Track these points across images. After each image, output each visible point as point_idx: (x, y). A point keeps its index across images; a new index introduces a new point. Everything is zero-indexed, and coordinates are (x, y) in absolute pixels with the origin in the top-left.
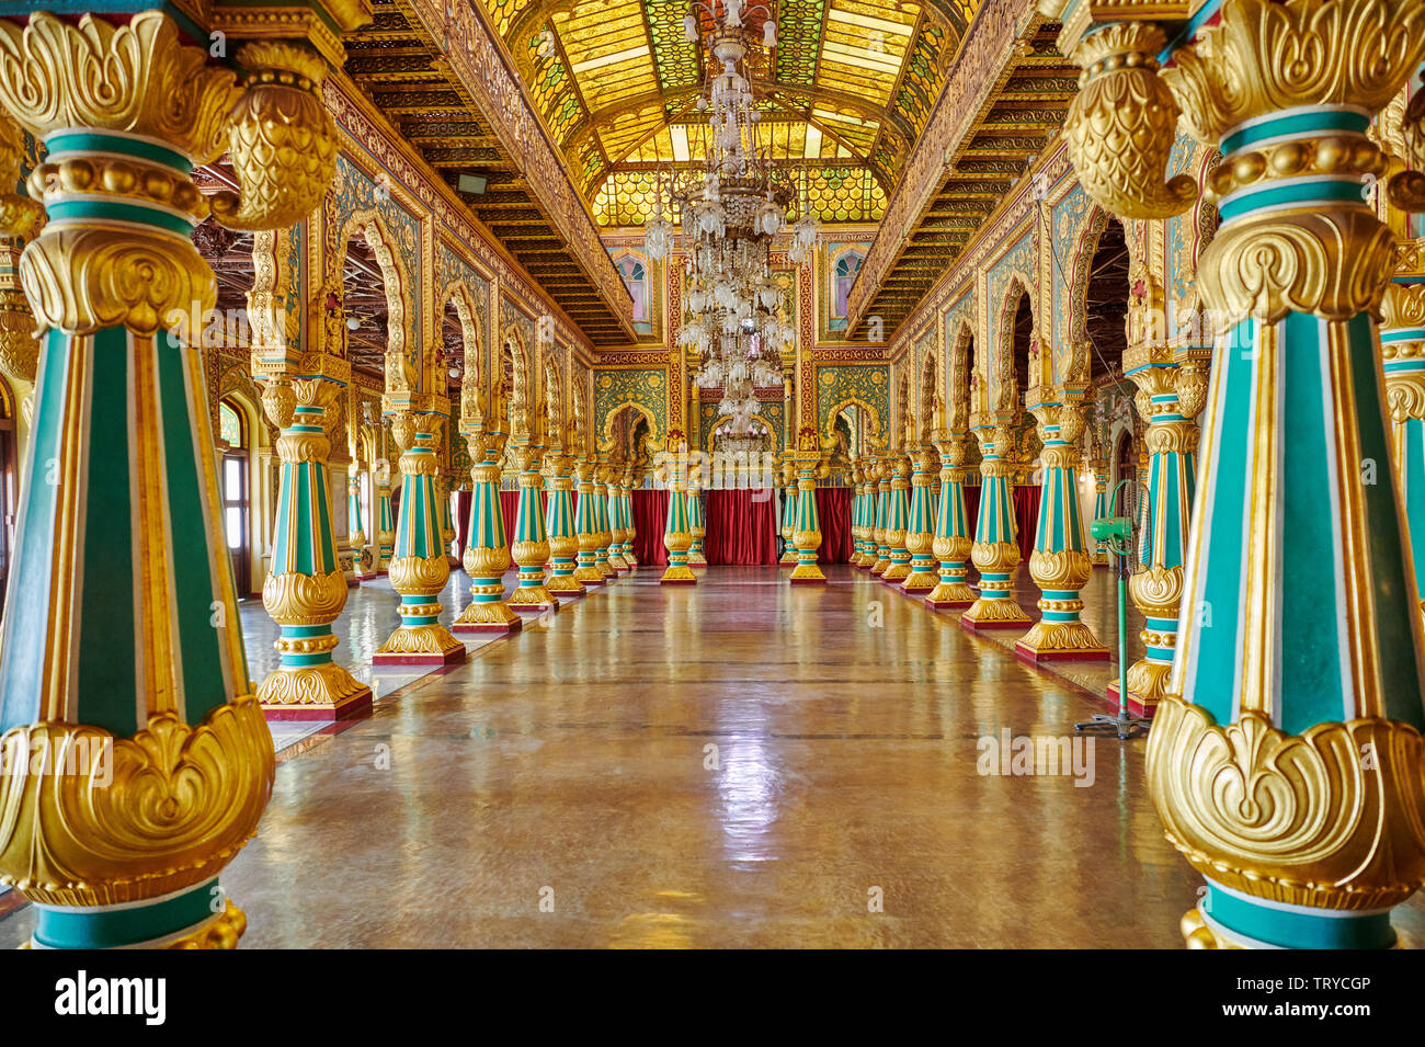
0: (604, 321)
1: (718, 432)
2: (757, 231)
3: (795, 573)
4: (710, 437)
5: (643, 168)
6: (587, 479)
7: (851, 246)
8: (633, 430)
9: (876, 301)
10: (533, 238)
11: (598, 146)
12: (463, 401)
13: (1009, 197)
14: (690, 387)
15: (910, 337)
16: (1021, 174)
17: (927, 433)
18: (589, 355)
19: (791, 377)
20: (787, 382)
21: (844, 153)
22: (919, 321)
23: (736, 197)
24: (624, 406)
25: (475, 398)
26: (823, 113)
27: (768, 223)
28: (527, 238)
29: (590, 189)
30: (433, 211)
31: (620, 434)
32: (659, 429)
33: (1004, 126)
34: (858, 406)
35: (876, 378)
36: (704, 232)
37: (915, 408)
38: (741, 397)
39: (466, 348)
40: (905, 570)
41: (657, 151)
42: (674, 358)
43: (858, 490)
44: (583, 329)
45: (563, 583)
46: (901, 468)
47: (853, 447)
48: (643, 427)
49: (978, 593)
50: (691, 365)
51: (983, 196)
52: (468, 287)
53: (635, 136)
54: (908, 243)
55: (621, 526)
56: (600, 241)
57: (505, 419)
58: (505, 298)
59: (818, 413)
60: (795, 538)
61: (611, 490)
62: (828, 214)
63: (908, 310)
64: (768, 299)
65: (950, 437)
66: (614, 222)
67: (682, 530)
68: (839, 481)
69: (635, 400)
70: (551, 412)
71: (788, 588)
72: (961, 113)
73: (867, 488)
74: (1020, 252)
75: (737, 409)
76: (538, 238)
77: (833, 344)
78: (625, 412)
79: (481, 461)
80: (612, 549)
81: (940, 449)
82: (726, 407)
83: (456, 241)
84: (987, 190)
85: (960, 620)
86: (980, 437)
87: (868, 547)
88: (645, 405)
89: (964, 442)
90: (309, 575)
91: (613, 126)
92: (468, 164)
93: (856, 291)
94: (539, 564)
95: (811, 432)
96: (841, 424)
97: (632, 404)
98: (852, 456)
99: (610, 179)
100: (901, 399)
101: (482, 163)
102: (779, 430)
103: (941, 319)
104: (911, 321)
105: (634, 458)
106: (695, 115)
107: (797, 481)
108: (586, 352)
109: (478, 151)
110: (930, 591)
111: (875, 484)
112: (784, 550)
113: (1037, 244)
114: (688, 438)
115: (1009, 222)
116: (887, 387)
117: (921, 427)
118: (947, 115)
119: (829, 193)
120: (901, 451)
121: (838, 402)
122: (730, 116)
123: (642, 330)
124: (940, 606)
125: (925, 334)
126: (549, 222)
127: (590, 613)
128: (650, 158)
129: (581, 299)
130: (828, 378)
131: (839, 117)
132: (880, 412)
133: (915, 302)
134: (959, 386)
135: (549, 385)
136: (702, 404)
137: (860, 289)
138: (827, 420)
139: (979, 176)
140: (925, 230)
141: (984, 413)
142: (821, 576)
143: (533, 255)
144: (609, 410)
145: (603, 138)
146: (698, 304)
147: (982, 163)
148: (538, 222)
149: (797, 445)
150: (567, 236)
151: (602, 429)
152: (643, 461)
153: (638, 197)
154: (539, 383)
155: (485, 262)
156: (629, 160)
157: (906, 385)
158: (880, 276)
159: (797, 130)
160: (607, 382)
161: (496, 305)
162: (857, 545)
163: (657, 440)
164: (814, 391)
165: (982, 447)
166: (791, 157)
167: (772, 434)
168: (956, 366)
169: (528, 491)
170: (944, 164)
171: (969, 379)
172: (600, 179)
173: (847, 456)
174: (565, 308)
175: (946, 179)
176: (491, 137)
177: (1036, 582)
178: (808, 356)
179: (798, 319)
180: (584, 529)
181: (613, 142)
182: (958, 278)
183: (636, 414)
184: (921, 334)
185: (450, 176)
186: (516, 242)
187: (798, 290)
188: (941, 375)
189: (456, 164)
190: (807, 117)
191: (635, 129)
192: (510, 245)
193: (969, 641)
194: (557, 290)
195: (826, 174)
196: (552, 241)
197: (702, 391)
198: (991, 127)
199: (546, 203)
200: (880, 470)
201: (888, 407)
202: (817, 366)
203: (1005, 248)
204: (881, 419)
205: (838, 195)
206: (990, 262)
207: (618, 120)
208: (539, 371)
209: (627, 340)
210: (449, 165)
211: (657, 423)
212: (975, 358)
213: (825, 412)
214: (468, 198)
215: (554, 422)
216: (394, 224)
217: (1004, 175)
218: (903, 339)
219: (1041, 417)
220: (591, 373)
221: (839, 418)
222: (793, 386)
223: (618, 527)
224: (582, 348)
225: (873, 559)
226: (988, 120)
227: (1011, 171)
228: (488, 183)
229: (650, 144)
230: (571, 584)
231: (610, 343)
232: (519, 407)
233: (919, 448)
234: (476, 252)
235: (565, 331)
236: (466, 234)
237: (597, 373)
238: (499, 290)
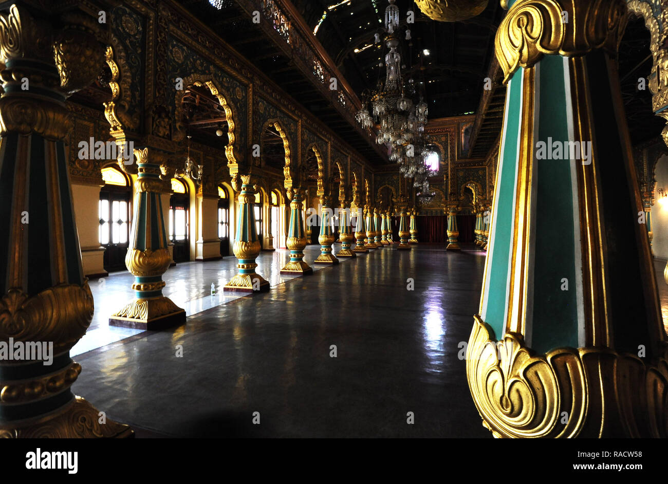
3: (448, 247)
18: (372, 169)
19: (447, 174)
20: (445, 175)
24: (384, 186)
30: (301, 118)
32: (397, 194)
34: (474, 184)
35: (481, 172)
52: (318, 145)
59: (457, 187)
61: (383, 217)
69: (389, 184)
88: (391, 186)
90: (246, 242)
97: (388, 186)
98: (474, 203)
100: (490, 180)
105: (391, 205)
108: (370, 168)
116: (485, 176)
121: (465, 182)
122: (392, 68)
130: (461, 173)
132: (483, 185)
138: (460, 189)
142: (458, 248)
151: (377, 194)
160: (378, 178)
162: (477, 236)
163: (396, 199)
164: (455, 179)
178: (453, 165)
202: (457, 169)
213: (460, 186)
216: (286, 123)
220: (373, 175)
221: (466, 188)
222: (447, 177)
224: (368, 166)
234: (321, 133)
235: (361, 160)
236: (316, 126)
237: (375, 175)
238: (331, 146)
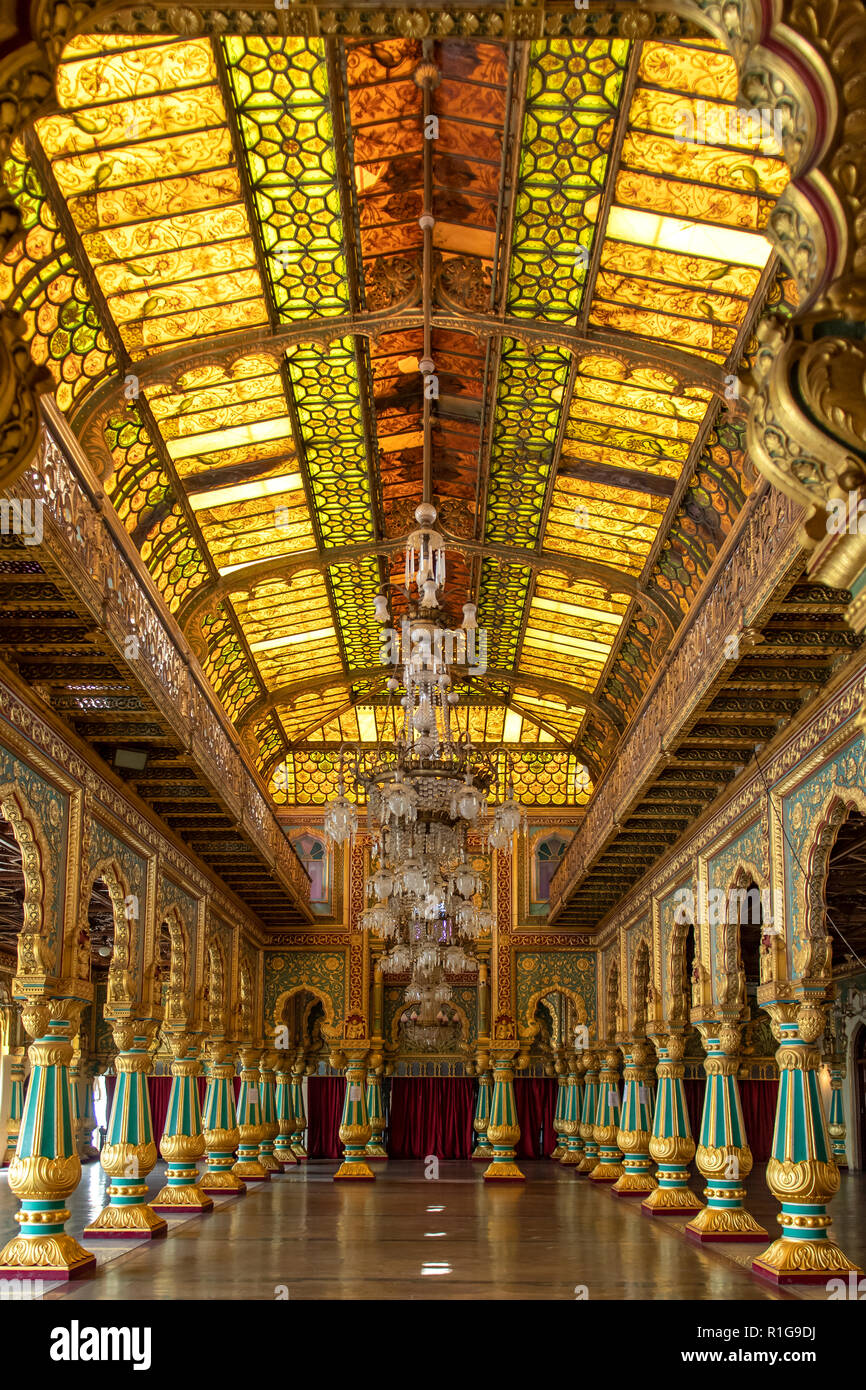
0: (278, 902)
1: (404, 1018)
2: (453, 815)
3: (490, 1171)
4: (394, 1022)
5: (325, 747)
6: (252, 1066)
7: (553, 830)
8: (308, 1013)
9: (582, 887)
10: (199, 815)
11: (277, 724)
12: (111, 984)
13: (734, 784)
14: (372, 970)
15: (620, 924)
16: (746, 762)
17: (641, 1024)
18: (260, 936)
19: (487, 962)
20: (482, 967)
21: (546, 737)
22: (630, 908)
23: (431, 780)
24: (295, 990)
25: (124, 982)
26: (524, 697)
27: (466, 805)
28: (193, 815)
29: (266, 767)
30: (84, 786)
31: (293, 1018)
32: (336, 1013)
33: (729, 715)
34: (561, 994)
35: (581, 964)
36: (392, 815)
37: (627, 997)
38: (430, 984)
39: (117, 928)
40: (616, 1170)
41: (341, 732)
42: (355, 941)
43: (561, 1080)
44: (254, 909)
45: (220, 1180)
46: (610, 1059)
47: (556, 1037)
48: (318, 1010)
49: (704, 1200)
50: (374, 947)
51: (704, 784)
53: (317, 716)
54: (620, 829)
55: (290, 1115)
56: (275, 819)
57: (159, 1004)
58: (164, 875)
59: (517, 1001)
60: (490, 1132)
61: (280, 1079)
62: (528, 798)
63: (618, 896)
64: (463, 885)
65: (668, 1030)
66: (292, 800)
67: (360, 1122)
68: (539, 1071)
69: (310, 983)
70: (213, 996)
71: (481, 1188)
72: (681, 701)
73: (571, 1079)
74: (747, 841)
75: (425, 996)
76: (205, 815)
77: (533, 929)
78: (298, 996)
79: (127, 1049)
80: (278, 1142)
81: (656, 1042)
82: (413, 994)
83: (109, 817)
84: (709, 778)
85: (683, 1230)
86: (704, 1032)
87: (572, 1143)
88: (321, 988)
89: (684, 1035)
91: (293, 706)
92: (126, 739)
93: (559, 875)
94: (192, 1159)
95: (509, 1020)
96: (542, 1013)
97: (307, 987)
98: (554, 1045)
99: (289, 758)
100: (610, 988)
101: (143, 738)
102: (472, 1016)
103: (655, 907)
104: (622, 907)
105: (307, 1042)
106: (384, 696)
107: (492, 1071)
108: (255, 932)
109: (141, 727)
110: (647, 1194)
111: (581, 1075)
112: (477, 1144)
113: (767, 834)
114: (370, 1024)
115: (733, 810)
116: (594, 975)
117: (634, 1018)
118: (665, 702)
119: (530, 777)
120: (611, 1040)
121: (539, 989)
122: (424, 697)
123: (320, 910)
124: (661, 1213)
125: (637, 922)
126: (217, 800)
127: (250, 1212)
128: (334, 737)
129: (252, 878)
130: (528, 964)
131: (541, 703)
132: (587, 1000)
133: (625, 889)
134: (676, 977)
135: (213, 967)
136: (386, 988)
137: (564, 873)
138: (526, 1008)
139: (699, 764)
140: (638, 816)
141: (707, 1007)
142: (519, 1174)
143: (199, 833)
144: (279, 993)
145: (281, 717)
146: (383, 890)
147: (705, 752)
148: (205, 800)
149: (493, 1033)
150: (238, 814)
151: (271, 1013)
152: (316, 1047)
153: (319, 776)
154: (200, 965)
155: (143, 840)
156: (311, 739)
157: (616, 973)
158: (587, 862)
159: (495, 714)
160: (279, 964)
161: (153, 884)
162: (561, 1140)
163: (334, 1025)
164: (512, 975)
165: (706, 1043)
166: (488, 740)
167: (464, 1021)
168: (674, 956)
169: (182, 1081)
170: (662, 751)
171: (689, 970)
172: (277, 758)
173: (548, 1044)
174: (233, 887)
175: (663, 765)
176: (154, 712)
177: (775, 1194)
178: (505, 941)
179: (495, 902)
180: (247, 1119)
181: (293, 721)
182: (675, 865)
183: (310, 996)
184: (632, 921)
185: (106, 751)
186: (180, 820)
187: (495, 874)
188: (657, 964)
189: (112, 739)
190: (506, 701)
191: (318, 709)
192: (173, 823)
193: (696, 1257)
194: (225, 869)
195: (526, 758)
196: (220, 820)
197: (385, 976)
198: (715, 714)
199: (214, 781)
200: (586, 1061)
201: (594, 994)
202: (516, 952)
203: (729, 836)
204: (587, 1008)
205: (540, 779)
206: (712, 851)
207: (300, 699)
208: (201, 953)
209: (303, 920)
210: (105, 739)
211: (335, 1007)
212: (696, 949)
213: (524, 999)
214: (126, 774)
215: (216, 1006)
216: (36, 798)
217: (728, 764)
218: (612, 926)
219: (776, 1015)
220: (261, 954)
221: (540, 1005)
222: (489, 972)
223: (286, 1117)
224: (251, 928)
225: (579, 1156)
226: (711, 708)
227: (736, 760)
228: (148, 759)
229: (335, 724)
230: (227, 1181)
231: (283, 923)
232: (176, 990)
233: (631, 1040)
234: (132, 829)
235: (232, 911)
236: (122, 811)
237: (267, 954)
238: (158, 868)
